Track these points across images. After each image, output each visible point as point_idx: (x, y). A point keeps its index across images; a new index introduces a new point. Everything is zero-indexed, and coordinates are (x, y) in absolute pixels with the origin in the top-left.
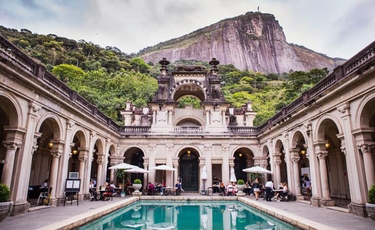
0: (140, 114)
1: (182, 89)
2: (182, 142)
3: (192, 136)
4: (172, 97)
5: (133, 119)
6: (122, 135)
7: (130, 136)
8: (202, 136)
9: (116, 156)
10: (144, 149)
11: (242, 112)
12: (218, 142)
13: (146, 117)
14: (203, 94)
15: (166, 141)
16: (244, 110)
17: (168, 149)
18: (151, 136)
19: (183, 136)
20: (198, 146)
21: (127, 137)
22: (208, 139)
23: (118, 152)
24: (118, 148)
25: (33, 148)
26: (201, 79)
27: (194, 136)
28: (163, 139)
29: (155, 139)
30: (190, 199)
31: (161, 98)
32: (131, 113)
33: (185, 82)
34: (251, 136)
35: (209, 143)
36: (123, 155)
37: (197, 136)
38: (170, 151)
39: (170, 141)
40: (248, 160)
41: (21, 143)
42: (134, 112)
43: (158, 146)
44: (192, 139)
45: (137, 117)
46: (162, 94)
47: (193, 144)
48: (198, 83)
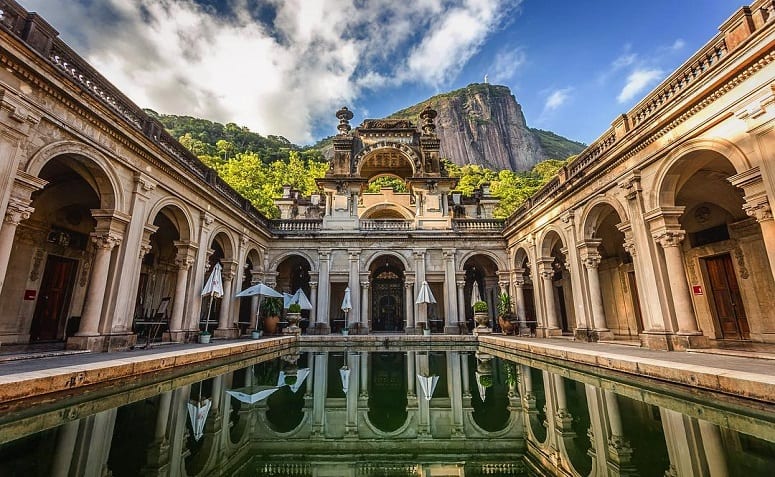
0: (306, 205)
1: (376, 163)
2: (375, 245)
3: (392, 234)
4: (358, 172)
5: (296, 213)
6: (272, 235)
7: (286, 235)
8: (409, 235)
9: (262, 268)
10: (311, 257)
11: (475, 200)
12: (438, 245)
13: (316, 209)
14: (411, 167)
15: (347, 244)
16: (477, 196)
17: (351, 257)
18: (322, 235)
19: (377, 234)
20: (403, 252)
21: (282, 237)
22: (419, 240)
23: (267, 263)
24: (267, 257)
25: (143, 248)
26: (407, 140)
27: (396, 234)
28: (344, 240)
29: (330, 240)
30: (390, 339)
31: (339, 173)
32: (292, 202)
33: (380, 147)
34: (492, 234)
35: (421, 248)
36: (274, 268)
37: (401, 234)
38: (354, 261)
39: (356, 244)
40: (486, 279)
41: (121, 238)
42: (296, 202)
43: (334, 252)
44: (391, 240)
45: (302, 210)
46: (341, 167)
47: (393, 249)
48: (401, 149)
